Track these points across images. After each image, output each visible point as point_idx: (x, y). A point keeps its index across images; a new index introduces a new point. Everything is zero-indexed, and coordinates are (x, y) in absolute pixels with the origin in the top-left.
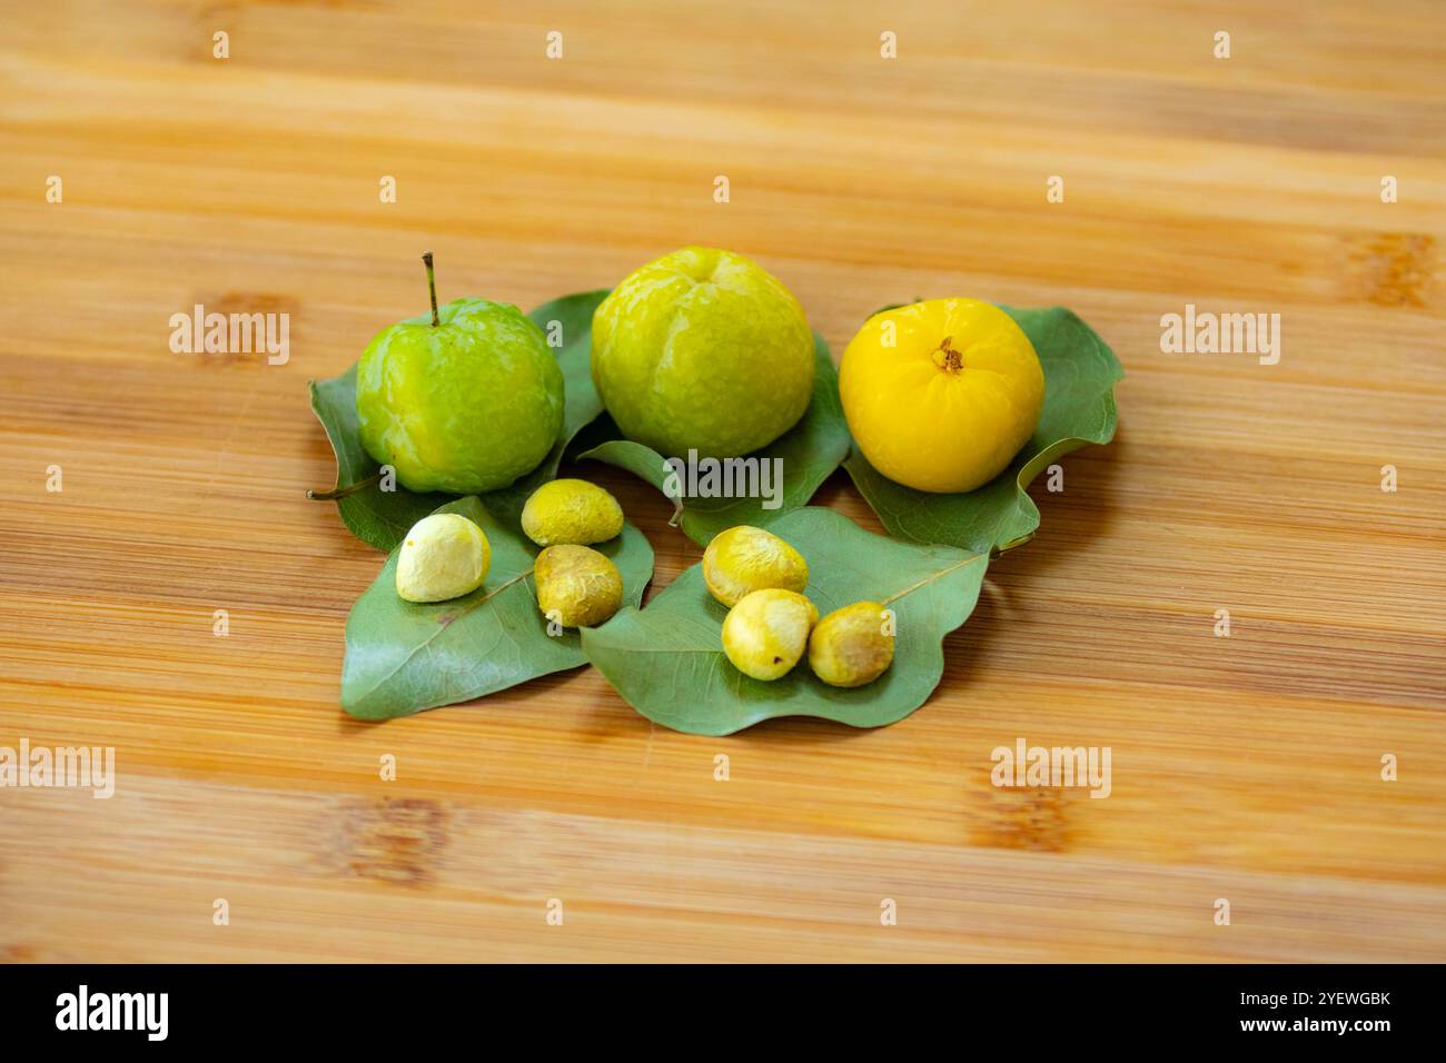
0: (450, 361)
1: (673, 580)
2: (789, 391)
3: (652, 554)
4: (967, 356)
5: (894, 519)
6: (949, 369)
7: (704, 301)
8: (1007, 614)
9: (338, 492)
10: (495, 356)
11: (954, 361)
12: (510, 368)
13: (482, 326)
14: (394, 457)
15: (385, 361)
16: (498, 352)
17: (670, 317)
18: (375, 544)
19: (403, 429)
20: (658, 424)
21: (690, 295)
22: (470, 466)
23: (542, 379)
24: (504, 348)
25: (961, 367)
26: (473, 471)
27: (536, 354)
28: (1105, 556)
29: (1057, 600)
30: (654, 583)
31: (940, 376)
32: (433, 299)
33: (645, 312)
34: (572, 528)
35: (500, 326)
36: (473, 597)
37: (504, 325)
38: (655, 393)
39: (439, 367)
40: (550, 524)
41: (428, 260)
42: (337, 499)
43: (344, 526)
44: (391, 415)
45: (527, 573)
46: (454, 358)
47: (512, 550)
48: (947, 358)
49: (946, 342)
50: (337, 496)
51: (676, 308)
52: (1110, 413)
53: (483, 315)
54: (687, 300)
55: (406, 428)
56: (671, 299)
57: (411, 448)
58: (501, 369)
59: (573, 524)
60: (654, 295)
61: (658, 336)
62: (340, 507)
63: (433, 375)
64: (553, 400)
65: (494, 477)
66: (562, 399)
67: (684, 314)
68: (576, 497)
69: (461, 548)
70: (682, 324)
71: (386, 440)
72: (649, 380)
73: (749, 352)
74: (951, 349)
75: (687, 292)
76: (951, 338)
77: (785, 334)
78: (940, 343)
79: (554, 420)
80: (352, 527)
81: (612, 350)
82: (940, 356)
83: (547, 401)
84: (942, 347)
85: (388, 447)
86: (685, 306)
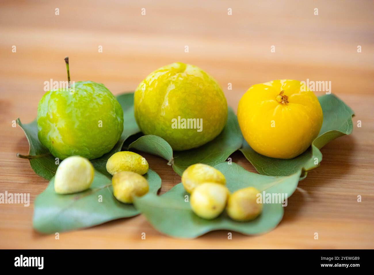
0: (76, 100)
1: (169, 189)
2: (217, 116)
3: (161, 180)
4: (291, 98)
5: (261, 168)
6: (283, 102)
7: (181, 79)
8: (309, 199)
9: (30, 156)
10: (95, 99)
11: (285, 100)
12: (101, 103)
13: (89, 88)
14: (53, 142)
15: (49, 102)
16: (96, 97)
17: (167, 85)
18: (45, 178)
19: (57, 130)
20: (162, 129)
21: (175, 77)
22: (85, 144)
23: (114, 109)
24: (99, 96)
25: (288, 102)
26: (86, 146)
27: (112, 99)
28: (349, 180)
29: (329, 194)
30: (162, 190)
31: (279, 106)
32: (69, 78)
33: (156, 84)
34: (127, 168)
35: (97, 89)
36: (86, 191)
37: (98, 88)
38: (161, 116)
39: (72, 102)
40: (118, 166)
41: (67, 60)
42: (29, 159)
43: (32, 170)
44: (51, 124)
45: (109, 185)
46: (78, 99)
47: (103, 178)
48: (282, 99)
49: (282, 93)
50: (29, 158)
51: (169, 82)
52: (350, 125)
53: (89, 85)
54: (174, 78)
55: (58, 129)
56: (167, 78)
57: (60, 137)
58: (98, 104)
59: (128, 166)
60: (160, 77)
61: (162, 92)
62: (31, 162)
63: (69, 105)
64: (119, 119)
65: (94, 149)
66: (123, 120)
67: (173, 83)
68: (129, 156)
69: (81, 170)
70: (172, 87)
71: (49, 136)
72: (159, 111)
73: (200, 98)
74: (283, 95)
75: (174, 75)
76: (284, 91)
77: (215, 93)
78: (279, 93)
79: (119, 127)
80: (36, 171)
81: (143, 100)
82: (279, 97)
83: (116, 119)
84: (280, 94)
85: (50, 139)
86: (173, 80)
